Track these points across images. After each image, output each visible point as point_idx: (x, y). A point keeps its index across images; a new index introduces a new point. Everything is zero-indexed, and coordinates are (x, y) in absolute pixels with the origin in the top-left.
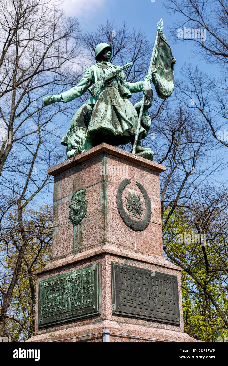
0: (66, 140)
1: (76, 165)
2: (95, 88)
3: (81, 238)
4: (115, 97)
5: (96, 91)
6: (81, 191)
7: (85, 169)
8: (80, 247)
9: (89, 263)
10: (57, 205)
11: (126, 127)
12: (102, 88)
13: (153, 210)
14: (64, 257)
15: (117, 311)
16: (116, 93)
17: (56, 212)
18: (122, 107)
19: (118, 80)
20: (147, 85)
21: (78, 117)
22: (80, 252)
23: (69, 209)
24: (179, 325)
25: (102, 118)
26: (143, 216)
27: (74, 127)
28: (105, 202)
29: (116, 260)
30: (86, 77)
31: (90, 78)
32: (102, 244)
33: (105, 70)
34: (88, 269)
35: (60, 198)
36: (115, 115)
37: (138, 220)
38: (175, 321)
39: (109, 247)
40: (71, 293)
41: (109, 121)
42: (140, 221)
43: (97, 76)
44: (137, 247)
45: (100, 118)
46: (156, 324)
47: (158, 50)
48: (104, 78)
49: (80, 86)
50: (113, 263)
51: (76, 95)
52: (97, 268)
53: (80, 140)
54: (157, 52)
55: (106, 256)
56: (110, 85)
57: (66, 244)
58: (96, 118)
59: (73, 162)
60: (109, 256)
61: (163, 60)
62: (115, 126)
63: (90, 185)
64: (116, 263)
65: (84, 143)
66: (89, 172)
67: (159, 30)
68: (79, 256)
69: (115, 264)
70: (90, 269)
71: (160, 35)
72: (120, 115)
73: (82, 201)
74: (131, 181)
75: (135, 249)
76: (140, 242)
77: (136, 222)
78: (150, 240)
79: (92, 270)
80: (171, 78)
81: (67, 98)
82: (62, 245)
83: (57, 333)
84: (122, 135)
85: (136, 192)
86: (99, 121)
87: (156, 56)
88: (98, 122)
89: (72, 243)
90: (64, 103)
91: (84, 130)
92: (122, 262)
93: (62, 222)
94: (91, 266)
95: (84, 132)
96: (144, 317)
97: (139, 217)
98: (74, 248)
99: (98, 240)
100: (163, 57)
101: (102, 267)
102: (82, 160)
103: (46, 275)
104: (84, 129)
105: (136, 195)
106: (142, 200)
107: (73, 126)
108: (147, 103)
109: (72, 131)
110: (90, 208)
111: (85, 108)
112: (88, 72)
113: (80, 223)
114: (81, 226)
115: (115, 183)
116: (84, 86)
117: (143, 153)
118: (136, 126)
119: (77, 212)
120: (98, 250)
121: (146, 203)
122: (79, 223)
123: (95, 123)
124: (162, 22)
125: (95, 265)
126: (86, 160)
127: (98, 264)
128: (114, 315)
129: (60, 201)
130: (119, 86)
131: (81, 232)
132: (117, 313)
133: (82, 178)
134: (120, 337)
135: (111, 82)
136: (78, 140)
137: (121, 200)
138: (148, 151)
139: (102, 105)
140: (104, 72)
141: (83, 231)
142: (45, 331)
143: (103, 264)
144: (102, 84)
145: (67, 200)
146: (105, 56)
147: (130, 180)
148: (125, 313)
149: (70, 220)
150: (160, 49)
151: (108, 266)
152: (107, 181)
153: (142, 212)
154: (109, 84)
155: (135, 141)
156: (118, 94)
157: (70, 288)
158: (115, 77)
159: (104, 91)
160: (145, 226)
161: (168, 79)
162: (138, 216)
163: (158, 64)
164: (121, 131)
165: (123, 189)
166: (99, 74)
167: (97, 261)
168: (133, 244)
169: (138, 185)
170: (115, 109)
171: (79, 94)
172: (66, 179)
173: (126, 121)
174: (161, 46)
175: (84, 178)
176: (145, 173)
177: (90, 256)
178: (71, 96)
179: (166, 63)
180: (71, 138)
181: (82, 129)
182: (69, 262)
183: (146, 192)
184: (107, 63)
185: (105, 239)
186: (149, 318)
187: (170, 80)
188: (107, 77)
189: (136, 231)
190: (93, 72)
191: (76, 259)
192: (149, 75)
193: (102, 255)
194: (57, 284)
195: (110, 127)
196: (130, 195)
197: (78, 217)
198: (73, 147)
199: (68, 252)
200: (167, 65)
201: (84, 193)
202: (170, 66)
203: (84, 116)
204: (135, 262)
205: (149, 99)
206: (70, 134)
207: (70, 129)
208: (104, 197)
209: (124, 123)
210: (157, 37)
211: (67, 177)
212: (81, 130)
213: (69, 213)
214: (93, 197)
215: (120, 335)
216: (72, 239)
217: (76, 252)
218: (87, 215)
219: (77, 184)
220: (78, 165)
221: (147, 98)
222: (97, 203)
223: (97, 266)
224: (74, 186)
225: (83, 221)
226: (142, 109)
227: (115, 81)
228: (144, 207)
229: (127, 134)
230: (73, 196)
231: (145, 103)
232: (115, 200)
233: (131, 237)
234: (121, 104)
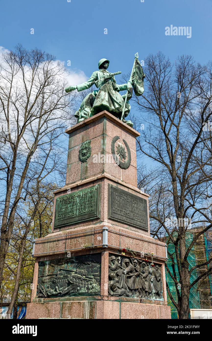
0: (78, 113)
1: (85, 126)
2: (98, 82)
3: (86, 170)
4: (110, 89)
5: (99, 84)
6: (88, 141)
7: (90, 128)
8: (85, 176)
9: (92, 185)
10: (71, 151)
11: (117, 106)
12: (103, 84)
13: (132, 158)
14: (75, 182)
15: (111, 217)
16: (111, 87)
17: (70, 155)
18: (114, 96)
19: (112, 80)
20: (129, 86)
21: (87, 100)
22: (85, 179)
23: (78, 153)
24: (147, 231)
25: (102, 100)
26: (127, 160)
27: (83, 106)
28: (105, 147)
29: (111, 183)
30: (93, 77)
31: (95, 78)
32: (101, 173)
33: (104, 73)
34: (92, 189)
35: (73, 147)
36: (110, 99)
37: (123, 162)
38: (145, 228)
39: (106, 175)
40: (79, 204)
41: (107, 101)
42: (124, 163)
43: (100, 76)
44: (122, 178)
45: (101, 99)
46: (134, 229)
47: (135, 68)
48: (104, 78)
49: (88, 82)
50: (109, 185)
51: (86, 87)
52: (98, 187)
53: (87, 113)
54: (135, 69)
55: (105, 179)
56: (107, 82)
57: (75, 175)
58: (99, 99)
59: (83, 124)
60: (107, 180)
61: (138, 75)
62: (110, 105)
63: (94, 137)
64: (111, 185)
65: (90, 115)
66: (94, 129)
67: (136, 58)
68: (85, 181)
69: (110, 186)
70: (93, 188)
71: (136, 61)
72: (113, 99)
73: (88, 147)
74: (120, 138)
75: (122, 180)
76: (124, 176)
77: (122, 163)
78: (130, 176)
79: (95, 189)
80: (142, 86)
81: (81, 88)
82: (73, 175)
83: (68, 231)
84: (114, 111)
85: (122, 145)
86: (100, 101)
87: (134, 71)
88: (100, 102)
89: (80, 174)
90: (78, 91)
91: (90, 108)
92: (115, 185)
93: (74, 161)
94: (94, 186)
95: (90, 109)
96: (127, 223)
97: (124, 161)
98: (81, 177)
99: (99, 170)
100: (138, 73)
101: (101, 186)
102: (89, 123)
103: (61, 194)
104: (90, 107)
105: (123, 146)
106: (126, 150)
107: (82, 105)
108: (129, 95)
109: (82, 108)
110: (94, 151)
111: (91, 95)
112: (94, 74)
113: (86, 161)
114: (86, 163)
115: (110, 137)
116: (91, 82)
117: (127, 123)
118: (123, 107)
119: (85, 155)
120: (99, 176)
121: (128, 153)
122: (85, 161)
123: (98, 102)
124: (138, 54)
125: (97, 185)
126: (92, 122)
127: (99, 185)
128: (109, 219)
129: (73, 149)
130: (112, 84)
131: (87, 167)
132: (111, 218)
133: (88, 134)
134: (114, 233)
135: (108, 81)
136: (86, 113)
137: (114, 148)
138: (130, 122)
139: (103, 93)
140: (104, 74)
141: (88, 166)
142: (59, 230)
143: (102, 184)
144: (103, 81)
145: (78, 148)
146: (105, 66)
147: (119, 137)
148: (116, 218)
149: (79, 160)
150: (137, 68)
151: (106, 186)
152: (106, 134)
153: (126, 158)
154: (107, 81)
155: (122, 116)
156: (112, 88)
157: (78, 201)
158: (110, 78)
159: (104, 85)
160: (127, 167)
161: (141, 86)
162: (123, 159)
163: (135, 76)
164: (114, 108)
165: (115, 142)
166: (101, 76)
167: (98, 183)
168: (120, 176)
169: (124, 141)
170: (110, 96)
171: (88, 87)
172: (77, 135)
173: (117, 103)
174: (137, 67)
175: (90, 133)
176: (128, 135)
177: (93, 180)
178: (83, 87)
179: (140, 77)
180: (81, 112)
181: (89, 107)
182: (78, 185)
183: (128, 146)
184: (106, 70)
185: (103, 170)
186: (130, 224)
187: (142, 87)
188: (106, 77)
189: (122, 168)
190: (97, 74)
191: (83, 182)
192: (131, 80)
193: (102, 179)
194: (69, 199)
195: (108, 105)
196: (119, 146)
197: (85, 157)
198: (82, 117)
199: (77, 180)
200: (140, 78)
201: (90, 142)
202: (142, 79)
203: (91, 100)
204: (123, 187)
205: (130, 93)
206: (81, 110)
207: (81, 108)
208: (104, 144)
209: (115, 104)
210: (135, 61)
211: (78, 134)
212: (88, 108)
213: (79, 155)
214: (96, 144)
215: (114, 232)
216: (80, 172)
217: (82, 179)
218: (91, 156)
219: (85, 137)
220: (86, 126)
221: (129, 93)
222: (98, 148)
223: (98, 186)
224: (83, 139)
225: (88, 160)
226: (126, 98)
227: (110, 81)
228: (127, 155)
229: (117, 111)
230: (82, 145)
231: (128, 95)
232: (110, 147)
233: (119, 172)
234: (114, 94)
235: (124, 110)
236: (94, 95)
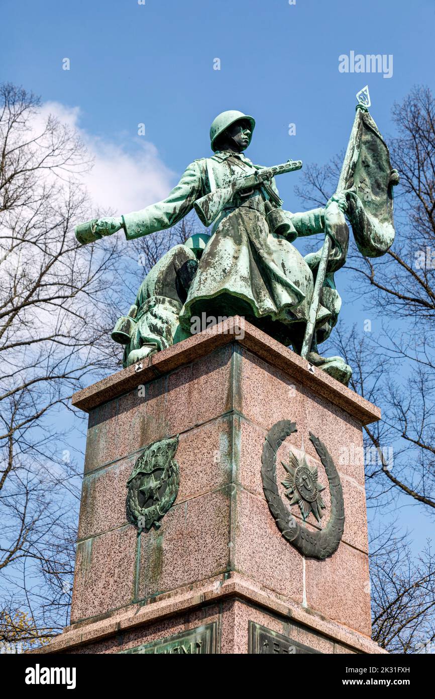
0: (127, 326)
1: (154, 379)
2: (211, 204)
3: (158, 565)
4: (258, 231)
5: (214, 209)
6: (165, 442)
7: (177, 386)
8: (154, 587)
9: (182, 627)
10: (94, 482)
11: (285, 298)
12: (228, 207)
13: (347, 512)
14: (108, 615)
16: (260, 223)
17: (90, 500)
18: (274, 256)
19: (267, 196)
20: (335, 216)
21: (162, 272)
22: (154, 600)
23: (126, 491)
25: (226, 273)
26: (326, 521)
27: (149, 296)
28: (234, 467)
29: (262, 620)
30: (188, 183)
31: (196, 185)
32: (221, 577)
33: (234, 168)
34: (181, 643)
35: (102, 464)
36: (257, 272)
37: (311, 530)
39: (241, 583)
41: (243, 279)
42: (317, 535)
43: (216, 180)
44: (309, 600)
45: (220, 272)
47: (359, 147)
48: (234, 185)
49: (170, 201)
50: (254, 628)
51: (159, 221)
52: (208, 638)
53: (165, 325)
54: (356, 152)
55: (237, 604)
56: (247, 204)
57: (112, 582)
58: (211, 271)
59: (145, 371)
60: (244, 607)
61: (369, 174)
62: (257, 294)
63: (192, 425)
64: (262, 628)
65: (173, 334)
66: (190, 392)
67: (361, 107)
68: (150, 611)
69: (258, 632)
70: (187, 642)
71: (362, 117)
73: (166, 466)
74: (298, 427)
75: (305, 604)
76: (315, 589)
77: (309, 534)
78: (340, 589)
79: (192, 644)
80: (387, 216)
81: (138, 225)
82: (101, 585)
84: (274, 319)
85: (308, 458)
86: (218, 278)
87: (355, 158)
88: (215, 280)
89: (131, 578)
90: (129, 237)
91: (174, 306)
92: (276, 628)
93: (104, 525)
94: (188, 633)
95: (174, 309)
97: (315, 523)
98: (134, 593)
99: (211, 565)
100: (368, 166)
101: (221, 634)
102: (172, 365)
104: (175, 302)
105: (309, 464)
106: (322, 480)
107: (145, 295)
108: (336, 255)
109: (142, 306)
110: (189, 483)
111: (181, 254)
112: (192, 172)
113: (157, 524)
114: (159, 532)
115: (259, 424)
117: (326, 366)
118: (309, 304)
119: (151, 497)
120: (215, 588)
121: (331, 489)
122: (153, 525)
123: (209, 281)
124: (367, 93)
125: (201, 629)
126: (183, 364)
127: (210, 627)
129: (102, 472)
130: (267, 209)
131: (159, 550)
133: (167, 411)
135: (248, 197)
136: (159, 324)
137: (273, 469)
138: (339, 363)
139: (227, 246)
140: (233, 172)
141: (165, 546)
143: (225, 626)
144: (228, 197)
145: (124, 470)
146: (236, 138)
147: (295, 424)
149: (129, 518)
150: (364, 147)
151: (241, 633)
152: (240, 414)
153: (322, 512)
154: (244, 200)
155: (307, 337)
156: (264, 225)
158: (259, 186)
159: (231, 215)
160: (329, 549)
161: (381, 217)
162: (312, 519)
163: (357, 180)
164: (273, 308)
165: (279, 444)
166: (221, 177)
167: (208, 620)
168: (299, 591)
169: (314, 440)
170: (257, 259)
171: (166, 220)
172: (123, 417)
173: (286, 285)
174: (366, 142)
175: (173, 408)
176: (330, 416)
177: (186, 605)
178: (148, 222)
179: (376, 181)
180: (140, 322)
181: (170, 303)
182: (123, 626)
183: (332, 462)
184: (241, 156)
185: (229, 564)
187: (386, 219)
188: (242, 183)
189: (308, 556)
190: (206, 172)
191: (144, 615)
192: (340, 194)
193: (225, 601)
195: (248, 292)
196: (294, 461)
197: (152, 508)
198: (143, 342)
199: (118, 605)
200: (379, 186)
201: (173, 447)
202: (386, 189)
203: (178, 273)
204: (310, 635)
205: (340, 247)
206: (136, 315)
207: (138, 304)
208: (230, 453)
209: (279, 289)
210: (357, 120)
211: (126, 410)
212: (167, 305)
213: (128, 501)
214: (199, 456)
216: (132, 569)
217: (139, 603)
218: (177, 501)
219: (153, 425)
220: (159, 377)
221: (334, 244)
222: (208, 471)
223: (208, 632)
224: (144, 431)
225: (165, 519)
226: (322, 266)
227: (258, 197)
228: (326, 498)
229: (285, 318)
230: (141, 457)
231: (329, 255)
232: (258, 466)
233: (295, 571)
234: (273, 248)
235: (313, 313)
236: (192, 255)
